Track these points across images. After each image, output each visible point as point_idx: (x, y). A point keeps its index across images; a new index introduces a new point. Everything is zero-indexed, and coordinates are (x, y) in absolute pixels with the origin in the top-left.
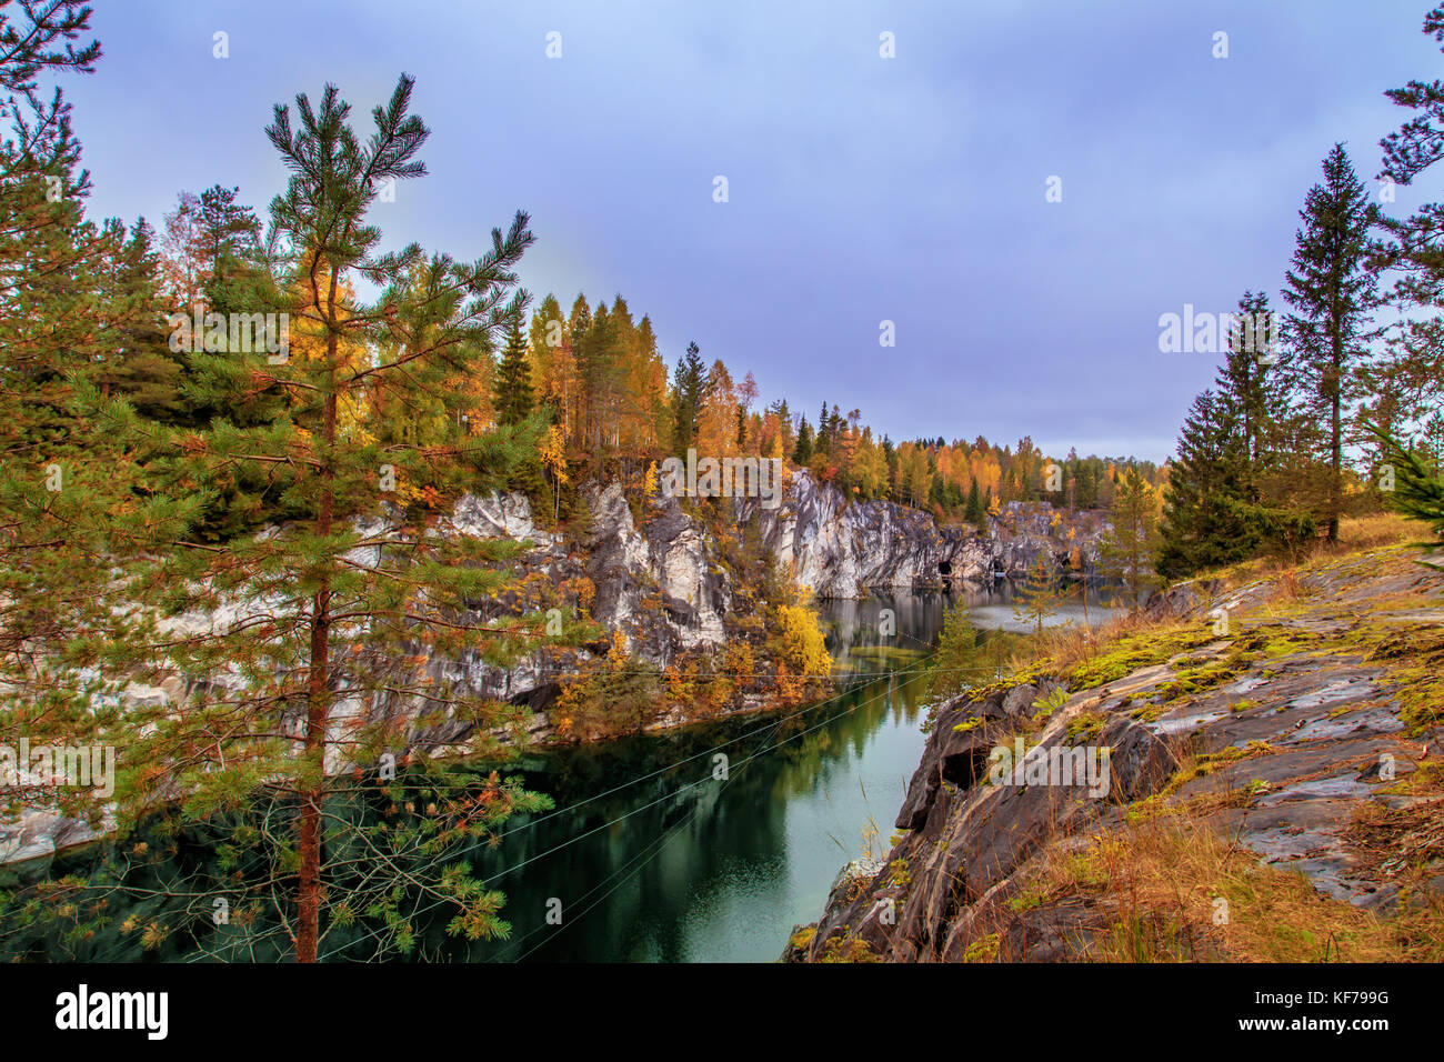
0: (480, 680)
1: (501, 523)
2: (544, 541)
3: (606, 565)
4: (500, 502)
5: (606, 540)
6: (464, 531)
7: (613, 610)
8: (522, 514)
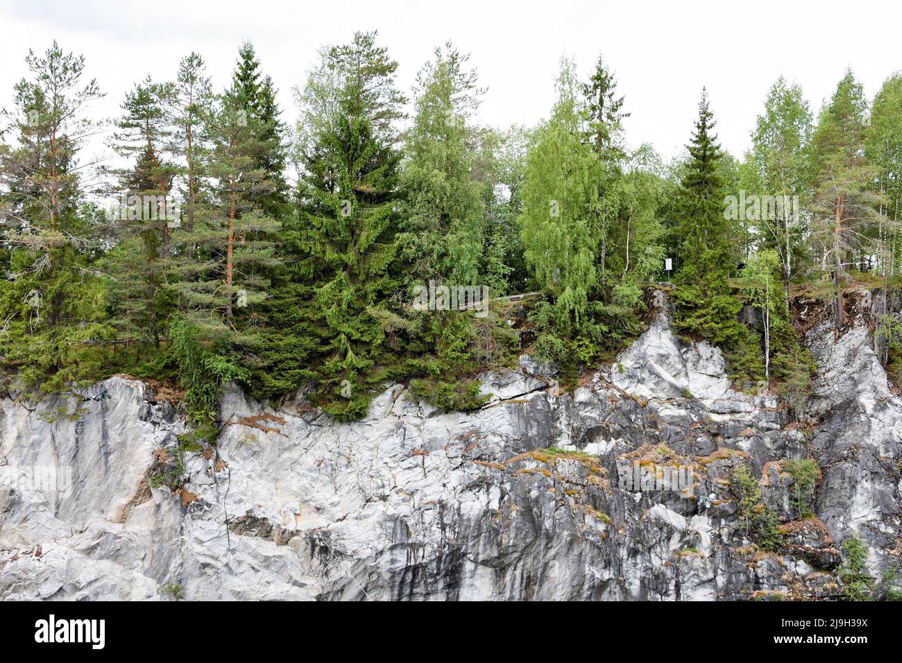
0: (638, 582)
1: (681, 382)
2: (744, 406)
3: (838, 442)
4: (681, 356)
5: (840, 407)
6: (628, 392)
7: (845, 507)
8: (711, 370)
